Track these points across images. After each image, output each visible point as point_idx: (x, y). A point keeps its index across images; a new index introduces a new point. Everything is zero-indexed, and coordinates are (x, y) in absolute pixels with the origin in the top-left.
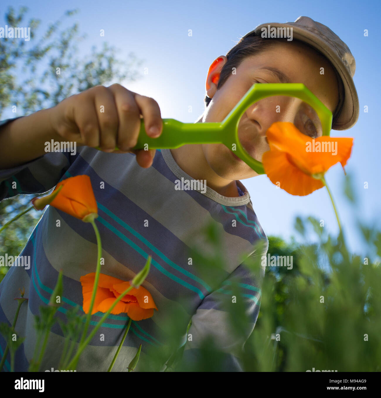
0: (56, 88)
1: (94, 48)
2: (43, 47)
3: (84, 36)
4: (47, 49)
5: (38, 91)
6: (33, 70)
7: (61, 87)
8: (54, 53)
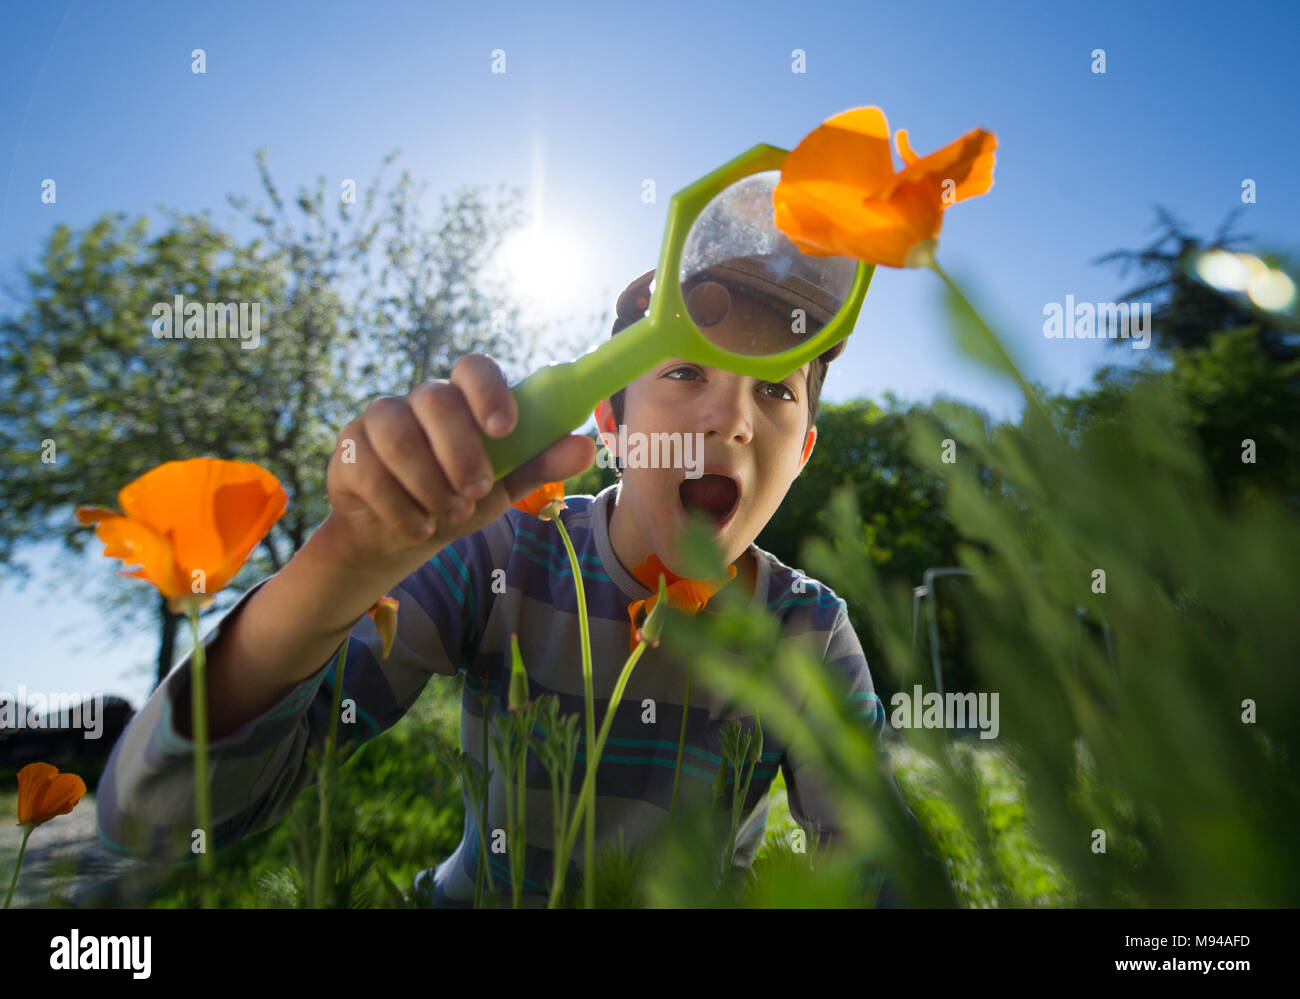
0: (407, 285)
1: (444, 198)
2: (366, 230)
3: (425, 185)
4: (376, 229)
5: (382, 302)
6: (366, 271)
7: (414, 281)
8: (388, 232)
